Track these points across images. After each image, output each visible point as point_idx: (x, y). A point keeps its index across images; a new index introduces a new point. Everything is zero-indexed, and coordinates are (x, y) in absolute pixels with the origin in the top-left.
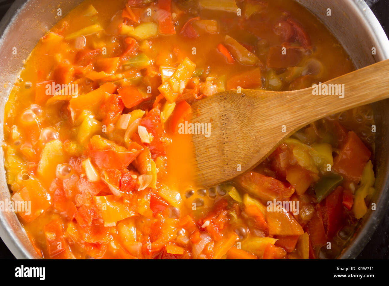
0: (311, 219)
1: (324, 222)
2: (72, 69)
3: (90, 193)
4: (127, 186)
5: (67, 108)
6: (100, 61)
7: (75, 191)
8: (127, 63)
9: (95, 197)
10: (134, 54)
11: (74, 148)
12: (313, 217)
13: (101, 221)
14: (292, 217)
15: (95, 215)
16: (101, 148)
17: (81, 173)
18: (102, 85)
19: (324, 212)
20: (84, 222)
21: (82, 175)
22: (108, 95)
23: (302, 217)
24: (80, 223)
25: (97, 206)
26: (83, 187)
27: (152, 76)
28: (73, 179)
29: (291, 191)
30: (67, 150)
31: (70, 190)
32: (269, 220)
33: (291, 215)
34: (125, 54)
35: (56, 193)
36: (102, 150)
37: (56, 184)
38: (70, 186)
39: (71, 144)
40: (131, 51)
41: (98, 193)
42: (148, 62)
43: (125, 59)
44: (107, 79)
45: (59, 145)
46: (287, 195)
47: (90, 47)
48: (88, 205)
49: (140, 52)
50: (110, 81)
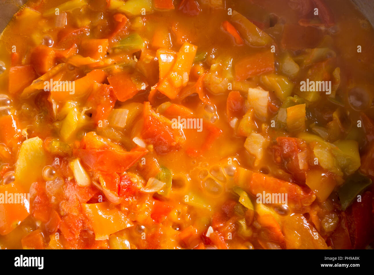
0: (335, 230)
1: (350, 234)
2: (51, 53)
3: (78, 200)
4: (127, 191)
5: (48, 99)
6: (84, 42)
7: (60, 196)
8: (117, 46)
9: (84, 204)
10: (125, 34)
11: (57, 146)
12: (338, 228)
13: (91, 233)
14: (313, 229)
15: (83, 226)
16: (96, 147)
17: (68, 176)
18: (89, 72)
19: (351, 222)
20: (70, 234)
21: (69, 179)
22: (97, 85)
23: (324, 228)
24: (65, 235)
25: (87, 215)
26: (70, 193)
27: (147, 62)
28: (57, 182)
29: (312, 198)
30: (48, 149)
31: (54, 195)
32: (286, 232)
33: (312, 226)
34: (115, 35)
35: (36, 200)
36: (98, 149)
37: (36, 189)
38: (54, 191)
39: (54, 142)
40: (122, 31)
41: (88, 200)
42: (142, 44)
43: (114, 40)
44: (95, 66)
45: (39, 143)
46: (307, 203)
47: (73, 25)
48: (75, 214)
49: (131, 31)
50: (99, 67)
